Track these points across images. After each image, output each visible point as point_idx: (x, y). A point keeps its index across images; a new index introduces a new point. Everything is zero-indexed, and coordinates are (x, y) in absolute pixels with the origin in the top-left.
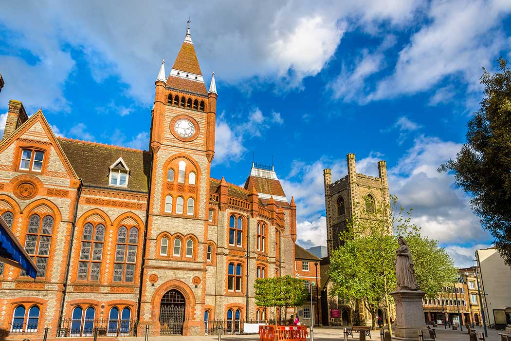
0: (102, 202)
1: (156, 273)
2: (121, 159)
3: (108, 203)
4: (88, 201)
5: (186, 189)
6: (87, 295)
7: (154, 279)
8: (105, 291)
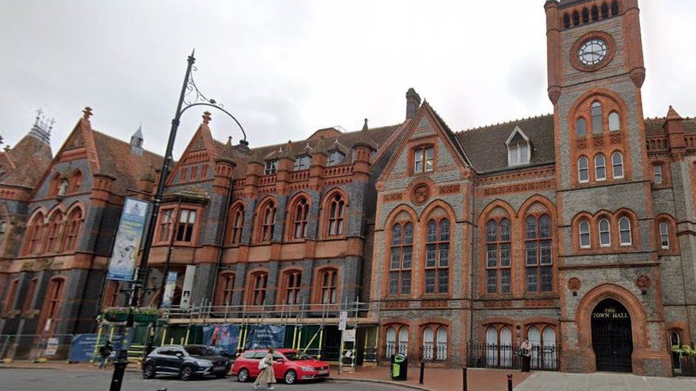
0: (501, 190)
1: (577, 276)
2: (518, 129)
3: (509, 189)
4: (487, 192)
5: (607, 140)
6: (499, 313)
7: (574, 284)
8: (518, 306)
